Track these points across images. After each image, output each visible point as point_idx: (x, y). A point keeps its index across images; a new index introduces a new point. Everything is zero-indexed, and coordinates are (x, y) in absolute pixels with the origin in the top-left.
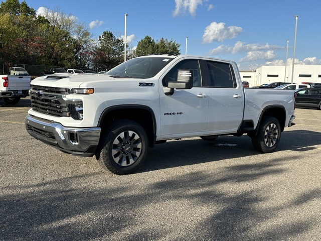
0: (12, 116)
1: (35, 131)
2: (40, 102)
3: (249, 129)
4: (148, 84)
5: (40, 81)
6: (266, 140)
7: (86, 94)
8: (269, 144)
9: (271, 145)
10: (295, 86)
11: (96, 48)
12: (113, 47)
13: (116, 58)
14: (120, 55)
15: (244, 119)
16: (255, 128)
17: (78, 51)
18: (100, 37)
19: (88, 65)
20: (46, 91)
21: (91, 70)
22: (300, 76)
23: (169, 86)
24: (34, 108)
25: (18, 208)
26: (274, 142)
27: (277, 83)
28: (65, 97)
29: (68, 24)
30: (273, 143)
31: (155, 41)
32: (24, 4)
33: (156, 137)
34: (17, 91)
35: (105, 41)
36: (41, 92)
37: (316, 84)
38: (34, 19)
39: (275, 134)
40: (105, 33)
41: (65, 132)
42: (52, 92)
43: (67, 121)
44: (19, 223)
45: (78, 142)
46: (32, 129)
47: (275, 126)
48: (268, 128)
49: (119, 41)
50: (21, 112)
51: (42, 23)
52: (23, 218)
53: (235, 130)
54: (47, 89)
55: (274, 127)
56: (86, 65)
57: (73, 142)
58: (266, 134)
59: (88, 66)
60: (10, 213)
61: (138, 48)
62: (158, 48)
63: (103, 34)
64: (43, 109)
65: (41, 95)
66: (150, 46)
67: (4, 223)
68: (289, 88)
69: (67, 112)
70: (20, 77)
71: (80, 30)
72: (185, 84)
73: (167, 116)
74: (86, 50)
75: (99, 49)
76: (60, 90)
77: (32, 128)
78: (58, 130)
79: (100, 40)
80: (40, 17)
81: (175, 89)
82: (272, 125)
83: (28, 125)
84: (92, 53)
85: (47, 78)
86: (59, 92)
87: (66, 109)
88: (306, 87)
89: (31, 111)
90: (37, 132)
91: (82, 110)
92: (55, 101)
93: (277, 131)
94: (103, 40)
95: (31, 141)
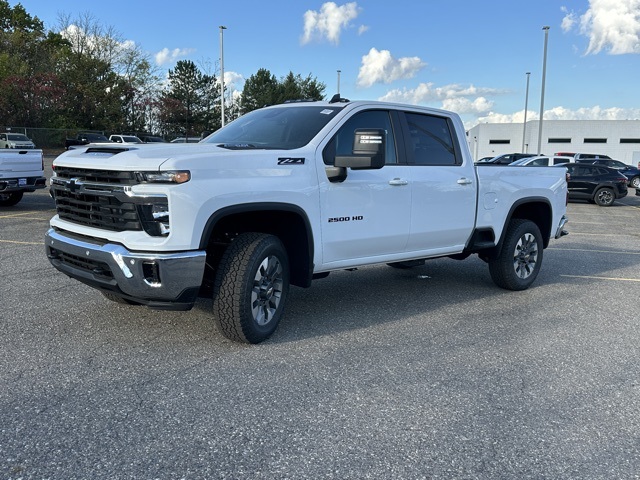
0: (10, 228)
1: (66, 260)
2: (75, 201)
3: (487, 244)
4: (295, 161)
5: (74, 159)
6: (516, 265)
7: (174, 182)
8: (523, 274)
9: (526, 276)
10: (547, 160)
11: (163, 94)
12: (197, 91)
13: (205, 113)
14: (211, 107)
15: (477, 226)
16: (496, 242)
17: (127, 99)
18: (171, 73)
19: (150, 126)
20: (89, 179)
21: (155, 135)
22: (551, 141)
23: (337, 163)
24: (63, 214)
25: (46, 425)
26: (531, 269)
27: (511, 156)
28: (130, 190)
29: (108, 48)
30: (528, 270)
31: (278, 79)
32: (19, 10)
33: (313, 266)
34: (17, 179)
35: (181, 79)
36: (77, 181)
37: (582, 156)
38: (41, 39)
39: (532, 253)
40: (180, 63)
41: (132, 262)
42: (100, 180)
43: (137, 240)
44: (51, 460)
45: (159, 282)
46: (59, 258)
47: (532, 238)
48: (520, 243)
49: (207, 80)
50: (27, 222)
51: (58, 45)
52: (59, 447)
53: (460, 247)
54: (90, 175)
55: (532, 240)
56: (146, 127)
57: (150, 281)
58: (517, 253)
59: (150, 129)
60: (30, 437)
61: (246, 93)
62: (283, 92)
63: (176, 65)
64: (82, 215)
65: (78, 187)
66: (269, 88)
67: (21, 461)
68: (535, 163)
69: (135, 221)
70: (21, 153)
71: (132, 60)
72: (370, 158)
73: (333, 223)
74: (144, 97)
75: (170, 95)
76: (119, 177)
77: (61, 255)
78: (118, 258)
79: (171, 77)
80: (52, 35)
81: (349, 169)
82: (527, 236)
83: (51, 249)
84: (156, 104)
85: (87, 152)
86: (117, 181)
87: (133, 215)
88: (568, 160)
89: (56, 221)
90: (71, 262)
91: (167, 217)
92: (109, 198)
93: (536, 248)
94: (178, 77)
95: (55, 279)
